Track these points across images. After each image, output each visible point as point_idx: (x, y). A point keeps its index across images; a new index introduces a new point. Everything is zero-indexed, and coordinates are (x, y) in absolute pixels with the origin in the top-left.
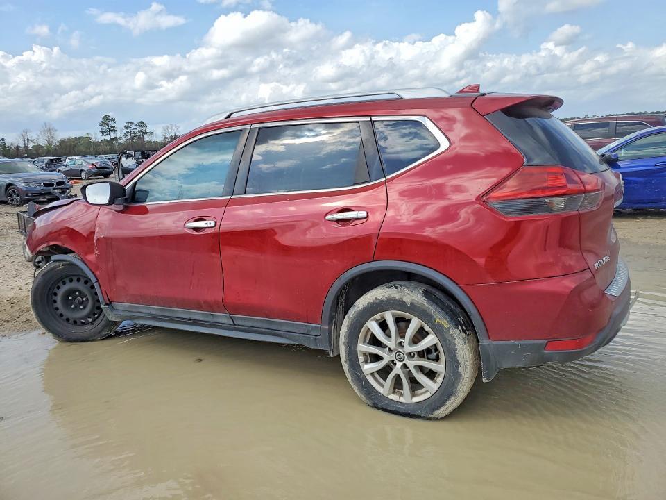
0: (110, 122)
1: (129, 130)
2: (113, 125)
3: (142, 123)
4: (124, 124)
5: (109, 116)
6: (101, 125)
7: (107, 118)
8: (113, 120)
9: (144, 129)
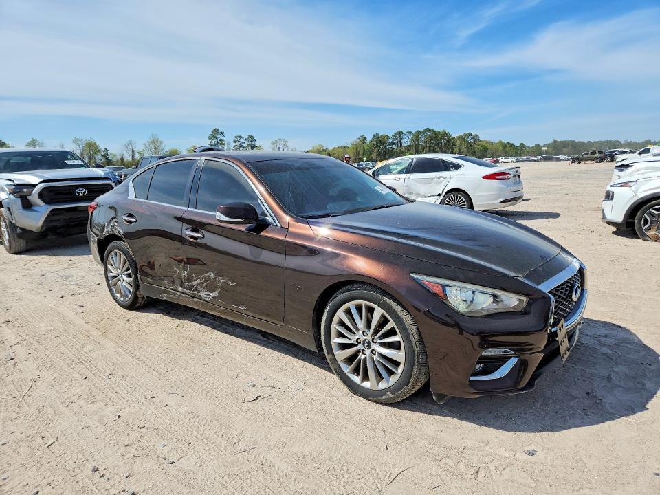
0: (219, 136)
1: (237, 144)
2: (222, 138)
3: (252, 137)
4: (234, 138)
5: (218, 129)
6: (209, 138)
7: (216, 132)
8: (222, 133)
9: (253, 143)
